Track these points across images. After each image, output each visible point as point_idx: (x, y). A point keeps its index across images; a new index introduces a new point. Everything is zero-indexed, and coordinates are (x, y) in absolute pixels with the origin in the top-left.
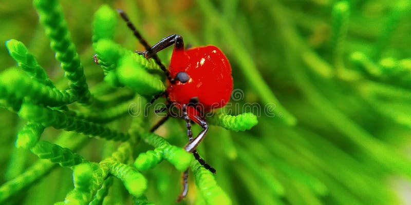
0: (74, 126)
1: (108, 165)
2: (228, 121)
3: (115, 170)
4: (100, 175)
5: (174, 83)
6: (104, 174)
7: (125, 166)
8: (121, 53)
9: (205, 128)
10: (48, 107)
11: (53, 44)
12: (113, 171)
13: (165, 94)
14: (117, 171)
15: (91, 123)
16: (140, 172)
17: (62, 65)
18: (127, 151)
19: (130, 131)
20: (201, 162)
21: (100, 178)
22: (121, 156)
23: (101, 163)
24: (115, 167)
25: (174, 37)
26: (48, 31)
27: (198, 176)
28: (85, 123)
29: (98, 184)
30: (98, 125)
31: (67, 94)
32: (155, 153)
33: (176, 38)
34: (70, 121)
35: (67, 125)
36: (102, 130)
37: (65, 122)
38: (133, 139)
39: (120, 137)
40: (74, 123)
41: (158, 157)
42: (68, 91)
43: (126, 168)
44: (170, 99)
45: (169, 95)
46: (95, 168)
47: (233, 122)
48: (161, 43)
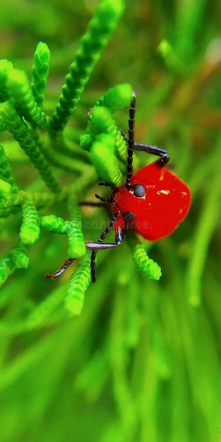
0: (28, 148)
1: (25, 198)
2: (139, 255)
3: (26, 207)
4: (13, 200)
5: (129, 188)
6: (16, 202)
7: (35, 212)
8: (109, 129)
9: (117, 244)
10: (23, 118)
11: (74, 65)
12: (24, 206)
13: (115, 189)
14: (26, 209)
15: (42, 156)
16: (41, 227)
17: (65, 86)
18: (48, 200)
19: (65, 189)
20: (92, 264)
21: (11, 202)
22: (40, 200)
23: (21, 192)
24: (27, 205)
25: (164, 153)
26: (80, 52)
27: (78, 271)
28: (37, 152)
29: (5, 205)
30: (45, 162)
31: (45, 120)
32: (64, 224)
33: (165, 155)
34: (29, 142)
35: (24, 142)
36: (45, 168)
37: (25, 139)
38: (61, 196)
39: (53, 187)
40: (29, 146)
41: (64, 229)
42: (47, 118)
43: (35, 214)
44: (114, 197)
45: (117, 193)
46: (14, 192)
47: (142, 260)
48: (150, 148)
